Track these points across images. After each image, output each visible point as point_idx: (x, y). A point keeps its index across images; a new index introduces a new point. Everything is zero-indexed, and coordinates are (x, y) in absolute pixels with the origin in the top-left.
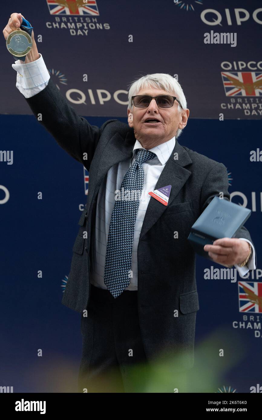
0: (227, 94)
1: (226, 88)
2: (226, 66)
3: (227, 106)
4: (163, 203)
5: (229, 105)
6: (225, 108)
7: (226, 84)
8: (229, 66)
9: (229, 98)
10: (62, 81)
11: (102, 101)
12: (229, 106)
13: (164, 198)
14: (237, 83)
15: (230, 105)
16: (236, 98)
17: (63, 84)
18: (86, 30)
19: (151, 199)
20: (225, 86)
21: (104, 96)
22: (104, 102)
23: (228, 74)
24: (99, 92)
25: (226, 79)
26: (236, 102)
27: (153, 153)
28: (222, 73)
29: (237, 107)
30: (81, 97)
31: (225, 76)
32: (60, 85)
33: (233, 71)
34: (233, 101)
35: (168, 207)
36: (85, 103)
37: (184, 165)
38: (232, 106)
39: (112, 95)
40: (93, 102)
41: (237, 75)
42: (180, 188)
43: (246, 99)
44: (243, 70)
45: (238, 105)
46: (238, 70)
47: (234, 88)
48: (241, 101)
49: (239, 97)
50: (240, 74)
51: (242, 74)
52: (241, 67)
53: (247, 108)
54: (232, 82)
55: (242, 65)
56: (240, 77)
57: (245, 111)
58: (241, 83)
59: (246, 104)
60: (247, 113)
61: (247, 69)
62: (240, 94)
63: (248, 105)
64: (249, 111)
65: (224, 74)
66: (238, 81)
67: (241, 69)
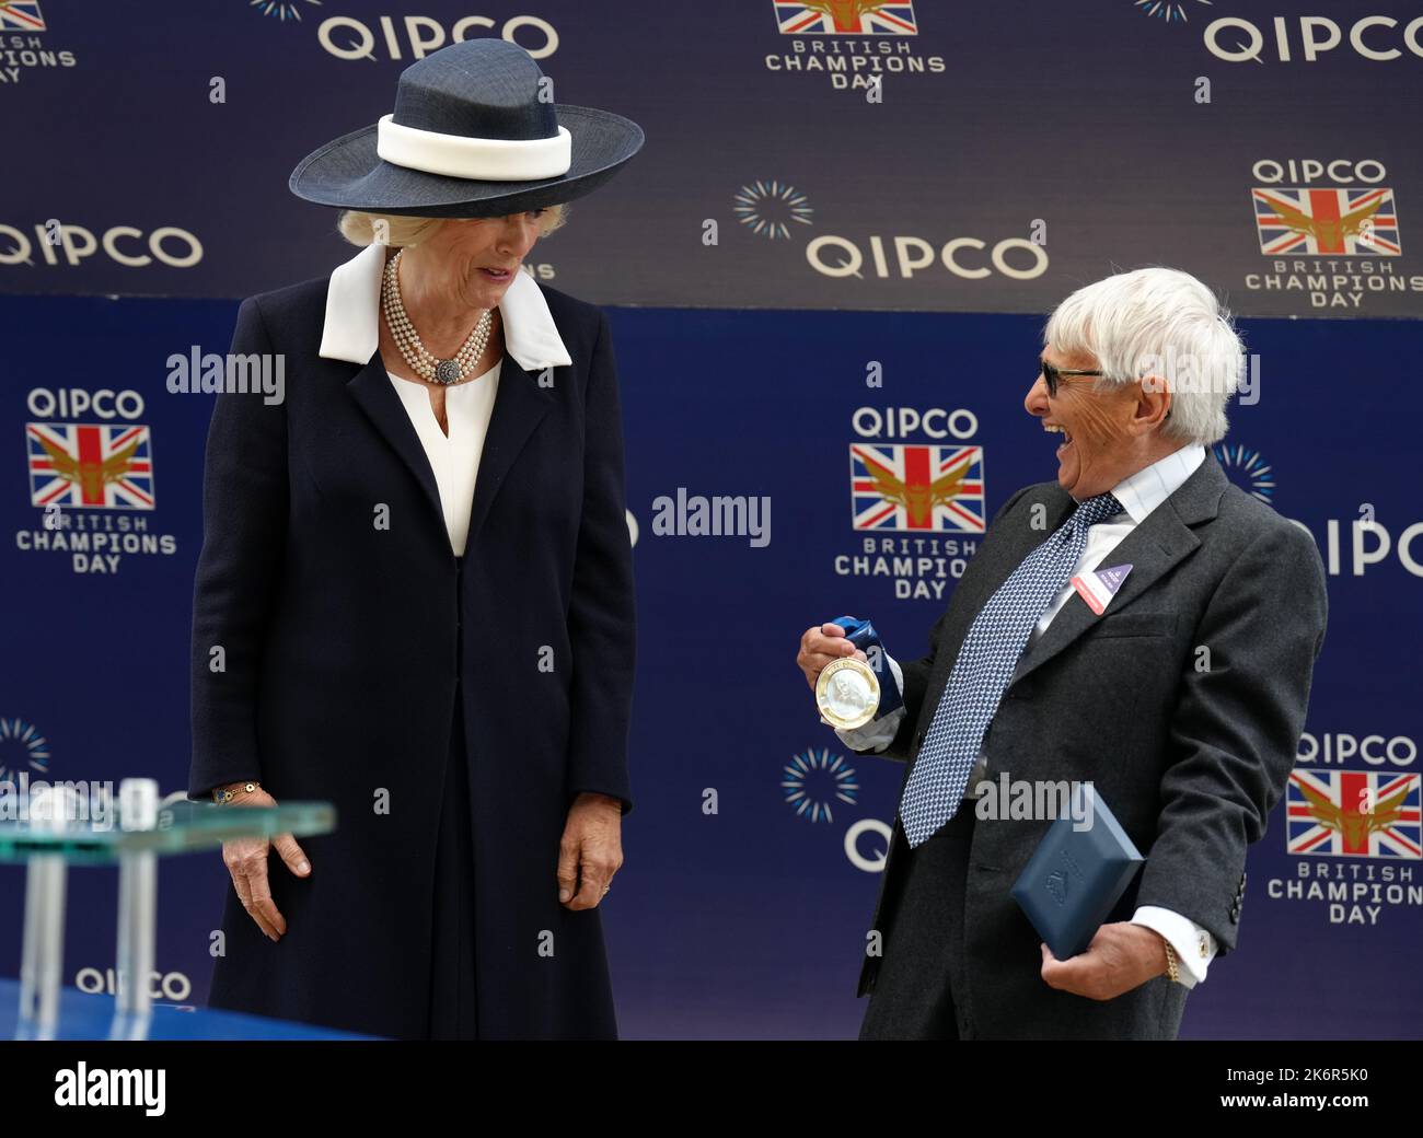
0: (1266, 249)
1: (1264, 232)
2: (1267, 171)
3: (1263, 282)
5: (1267, 278)
6: (1257, 286)
7: (1264, 221)
8: (1275, 171)
9: (1271, 258)
10: (798, 214)
11: (907, 267)
12: (1269, 283)
14: (1294, 217)
15: (1273, 278)
16: (1289, 260)
17: (803, 224)
18: (876, 74)
20: (1261, 227)
21: (915, 253)
22: (914, 271)
23: (1272, 193)
24: (901, 243)
25: (1264, 208)
26: (1291, 271)
28: (1253, 190)
29: (1290, 285)
30: (848, 258)
31: (1264, 201)
32: (793, 226)
33: (1285, 185)
34: (1280, 267)
35: (1104, 618)
36: (858, 275)
37: (1193, 520)
38: (1277, 281)
39: (938, 250)
40: (882, 271)
41: (1295, 196)
43: (1317, 263)
44: (1315, 183)
45: (1293, 278)
46: (1301, 183)
47: (1286, 232)
48: (1302, 268)
49: (1297, 258)
50: (1304, 193)
51: (1312, 194)
52: (1308, 176)
53: (1318, 287)
54: (1280, 216)
55: (1313, 169)
56: (1304, 204)
57: (1314, 295)
58: (1306, 217)
59: (1317, 277)
60: (1318, 302)
61: (1324, 181)
62: (1303, 248)
63: (1323, 279)
64: (1325, 296)
65: (1260, 195)
66: (1299, 212)
67: (1307, 180)
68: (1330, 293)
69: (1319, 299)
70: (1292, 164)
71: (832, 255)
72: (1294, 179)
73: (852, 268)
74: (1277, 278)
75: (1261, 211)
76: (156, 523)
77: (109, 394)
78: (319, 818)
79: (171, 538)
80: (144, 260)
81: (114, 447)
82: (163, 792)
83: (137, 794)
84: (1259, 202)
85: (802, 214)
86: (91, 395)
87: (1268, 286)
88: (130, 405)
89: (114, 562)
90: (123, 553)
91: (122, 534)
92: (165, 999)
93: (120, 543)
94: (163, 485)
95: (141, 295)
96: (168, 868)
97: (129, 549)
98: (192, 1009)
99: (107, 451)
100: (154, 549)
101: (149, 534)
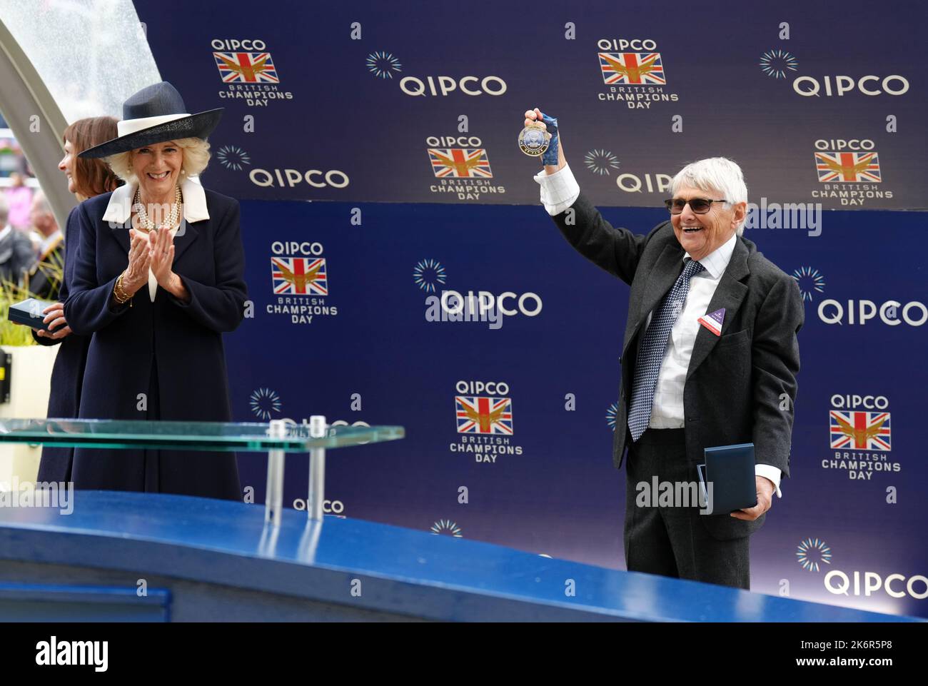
0: (821, 179)
1: (820, 172)
2: (821, 145)
3: (819, 194)
4: (716, 332)
5: (821, 192)
6: (817, 196)
7: (820, 167)
8: (825, 145)
9: (823, 184)
11: (662, 187)
12: (822, 194)
13: (716, 326)
14: (833, 165)
15: (824, 192)
16: (831, 184)
17: (615, 168)
18: (647, 102)
19: (700, 328)
20: (818, 170)
22: (664, 189)
23: (823, 154)
25: (820, 161)
26: (832, 189)
27: (702, 266)
28: (815, 153)
29: (832, 195)
30: (635, 184)
31: (820, 158)
33: (830, 151)
34: (827, 187)
35: (720, 337)
36: (640, 191)
37: (740, 278)
38: (826, 194)
40: (650, 189)
41: (834, 156)
42: (735, 311)
43: (844, 186)
44: (843, 150)
45: (833, 192)
46: (837, 150)
47: (829, 172)
48: (837, 188)
49: (836, 183)
50: (838, 155)
51: (841, 155)
52: (840, 147)
53: (844, 196)
54: (827, 165)
55: (842, 144)
56: (838, 159)
57: (842, 200)
58: (839, 165)
59: (843, 192)
60: (844, 203)
61: (847, 149)
62: (837, 179)
63: (846, 193)
64: (847, 200)
65: (818, 155)
66: (836, 163)
67: (839, 149)
68: (849, 199)
69: (845, 202)
70: (832, 141)
71: (628, 182)
72: (833, 148)
73: (637, 188)
74: (826, 192)
75: (818, 163)
76: (329, 301)
77: (308, 244)
78: (398, 433)
79: (335, 308)
80: (323, 185)
81: (310, 268)
82: (329, 421)
83: (317, 422)
84: (818, 159)
85: (615, 164)
86: (300, 245)
87: (822, 196)
88: (317, 249)
89: (310, 319)
90: (314, 315)
91: (314, 306)
92: (333, 513)
93: (313, 310)
94: (332, 284)
95: (323, 200)
96: (331, 454)
97: (317, 313)
98: (344, 517)
99: (307, 269)
100: (327, 313)
101: (325, 306)
